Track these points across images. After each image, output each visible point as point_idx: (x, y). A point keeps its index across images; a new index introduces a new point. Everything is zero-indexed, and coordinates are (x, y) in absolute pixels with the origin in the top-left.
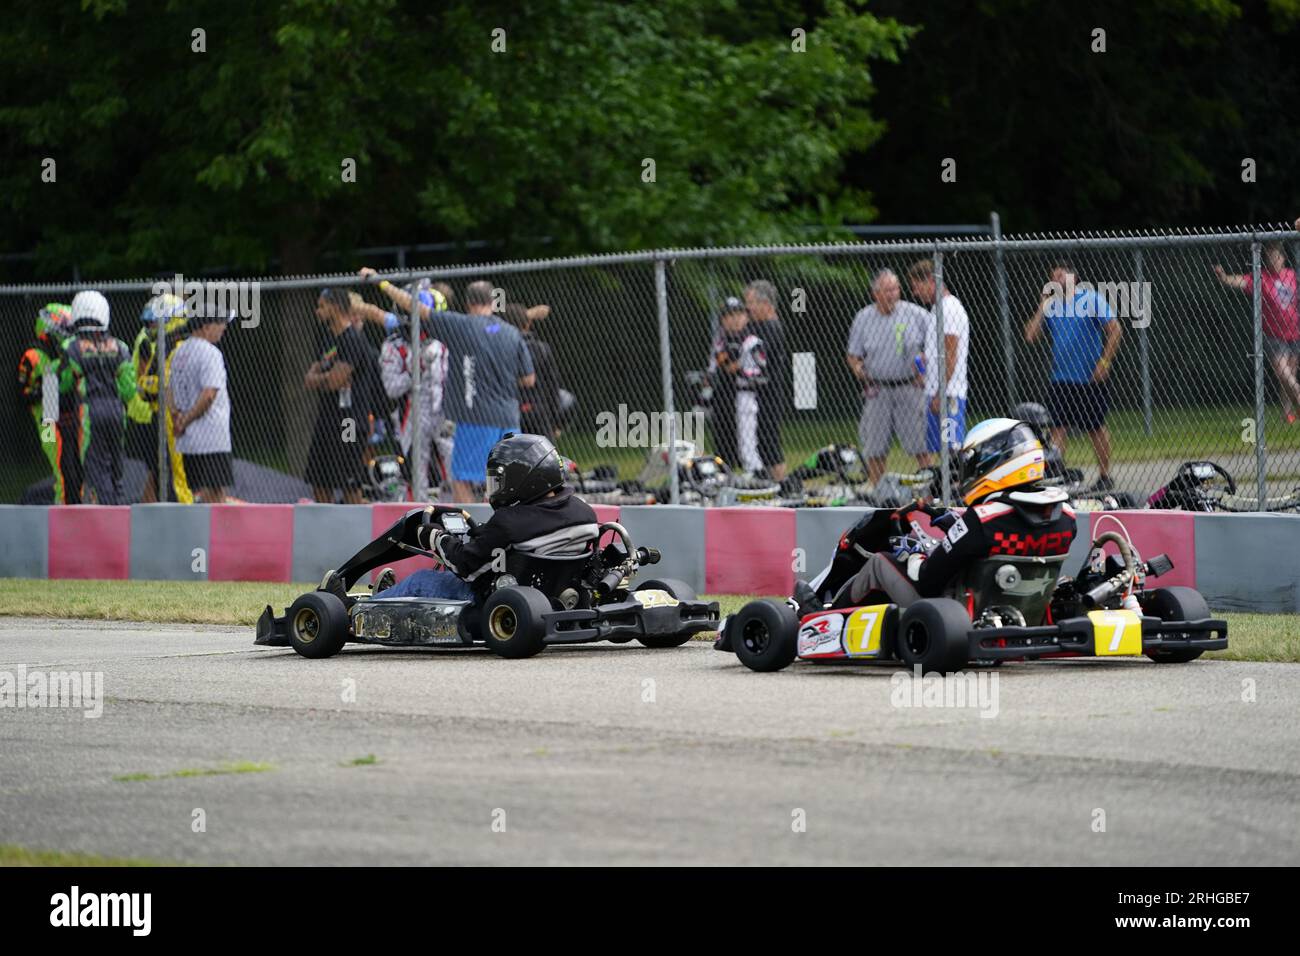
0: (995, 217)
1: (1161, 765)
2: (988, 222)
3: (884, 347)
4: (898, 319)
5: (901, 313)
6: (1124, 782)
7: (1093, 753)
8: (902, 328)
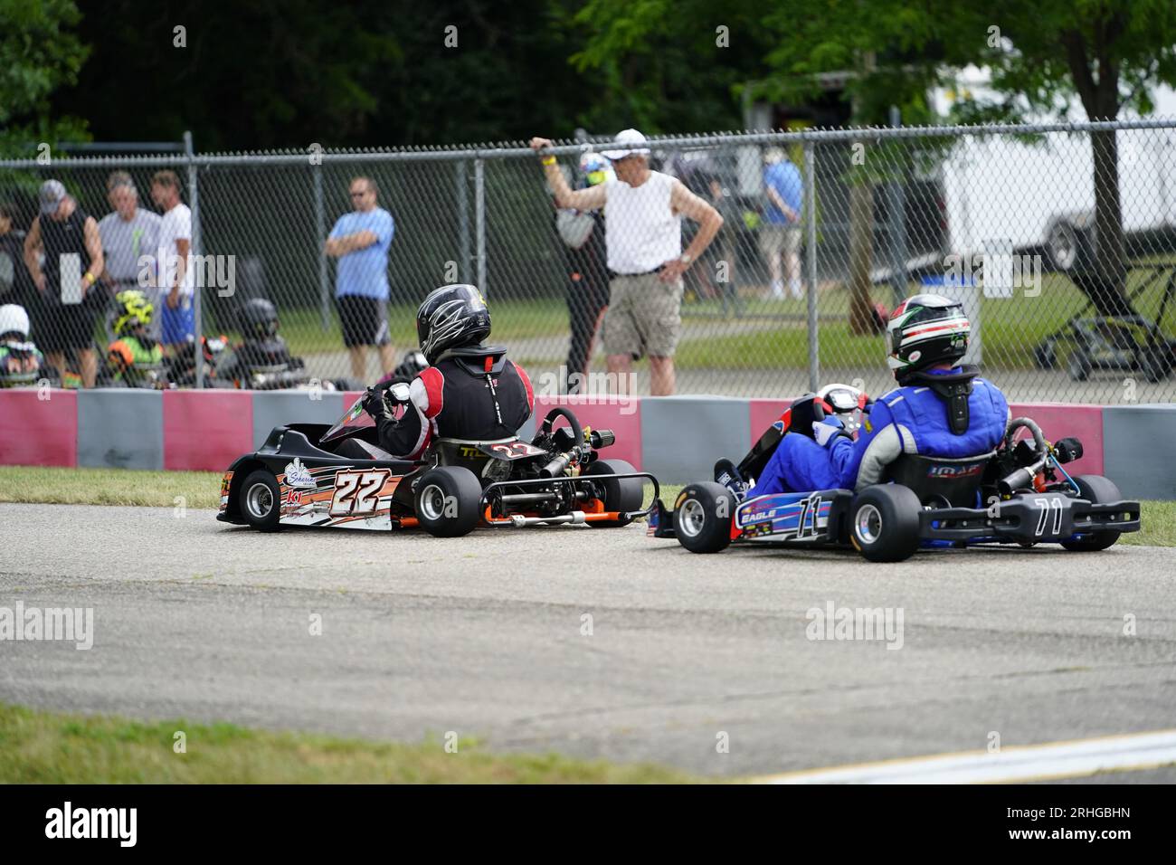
0: (188, 136)
1: (491, 601)
2: (181, 140)
3: (124, 249)
4: (137, 226)
5: (140, 219)
6: (467, 614)
7: (428, 590)
8: (140, 233)
